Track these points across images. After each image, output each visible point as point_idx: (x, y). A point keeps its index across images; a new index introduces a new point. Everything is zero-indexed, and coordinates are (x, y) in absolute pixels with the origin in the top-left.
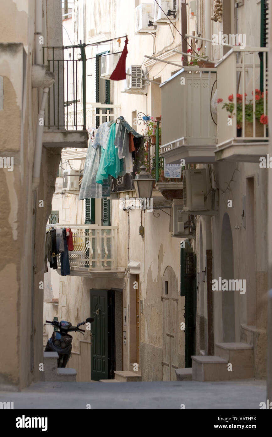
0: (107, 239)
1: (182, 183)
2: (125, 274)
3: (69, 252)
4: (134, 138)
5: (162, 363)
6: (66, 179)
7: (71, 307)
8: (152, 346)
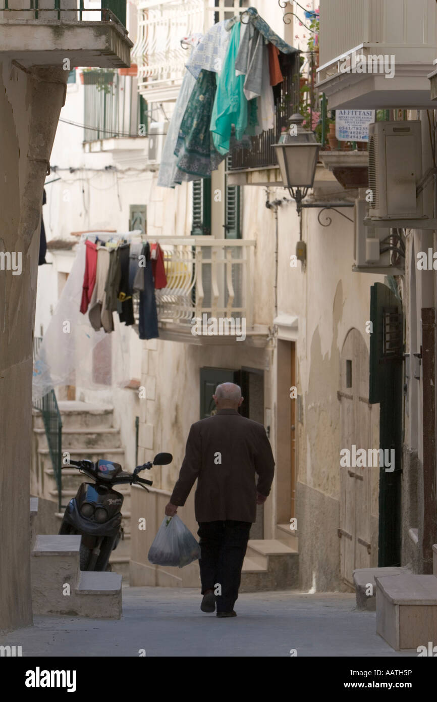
0: (233, 265)
1: (367, 153)
2: (268, 339)
3: (157, 292)
4: (279, 54)
5: (339, 530)
6: (154, 142)
7: (165, 401)
8: (319, 493)
